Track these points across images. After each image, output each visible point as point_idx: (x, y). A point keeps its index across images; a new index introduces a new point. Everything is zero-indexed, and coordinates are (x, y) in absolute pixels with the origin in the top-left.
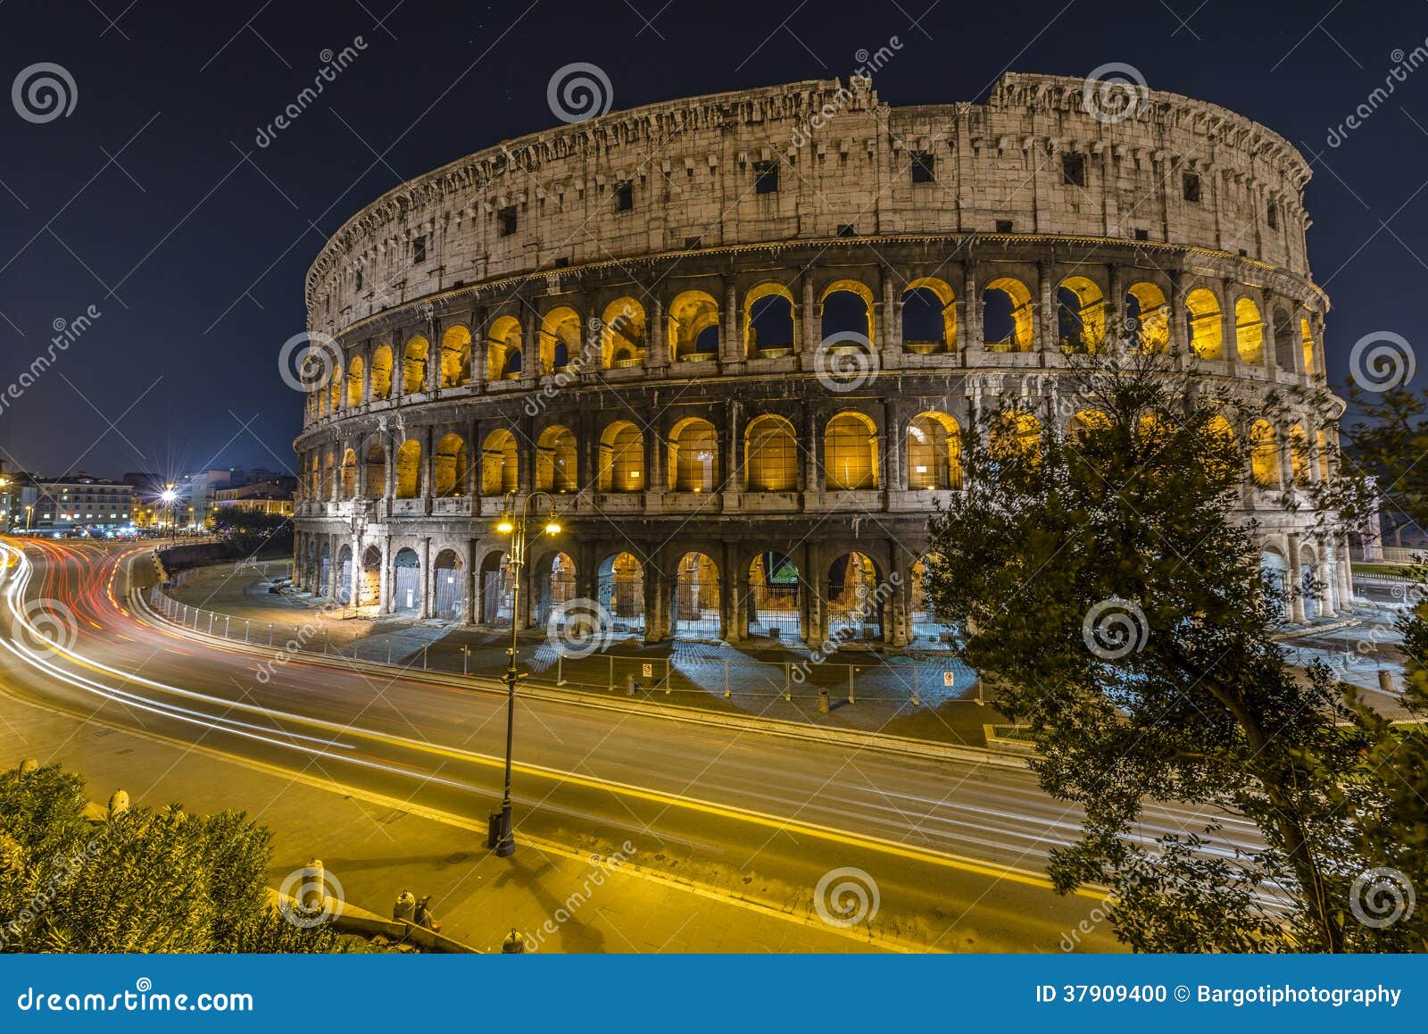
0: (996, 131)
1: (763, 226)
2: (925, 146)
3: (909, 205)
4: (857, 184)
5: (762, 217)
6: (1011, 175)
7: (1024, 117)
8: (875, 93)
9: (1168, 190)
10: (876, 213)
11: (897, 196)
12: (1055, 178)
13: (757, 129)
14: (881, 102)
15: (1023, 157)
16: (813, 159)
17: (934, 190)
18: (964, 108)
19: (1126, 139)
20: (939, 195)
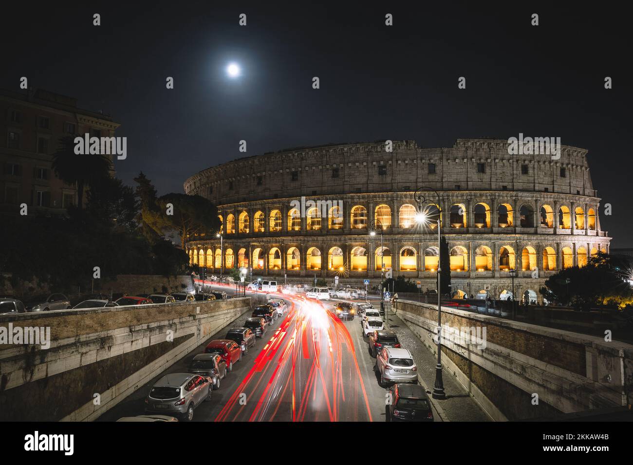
0: (455, 156)
1: (381, 186)
2: (432, 161)
3: (427, 180)
4: (410, 173)
5: (381, 183)
6: (460, 170)
7: (465, 151)
8: (416, 144)
9: (515, 172)
10: (416, 182)
11: (423, 177)
12: (475, 171)
13: (379, 154)
14: (418, 147)
15: (464, 164)
16: (397, 165)
17: (435, 176)
18: (445, 150)
19: (500, 156)
20: (437, 177)
